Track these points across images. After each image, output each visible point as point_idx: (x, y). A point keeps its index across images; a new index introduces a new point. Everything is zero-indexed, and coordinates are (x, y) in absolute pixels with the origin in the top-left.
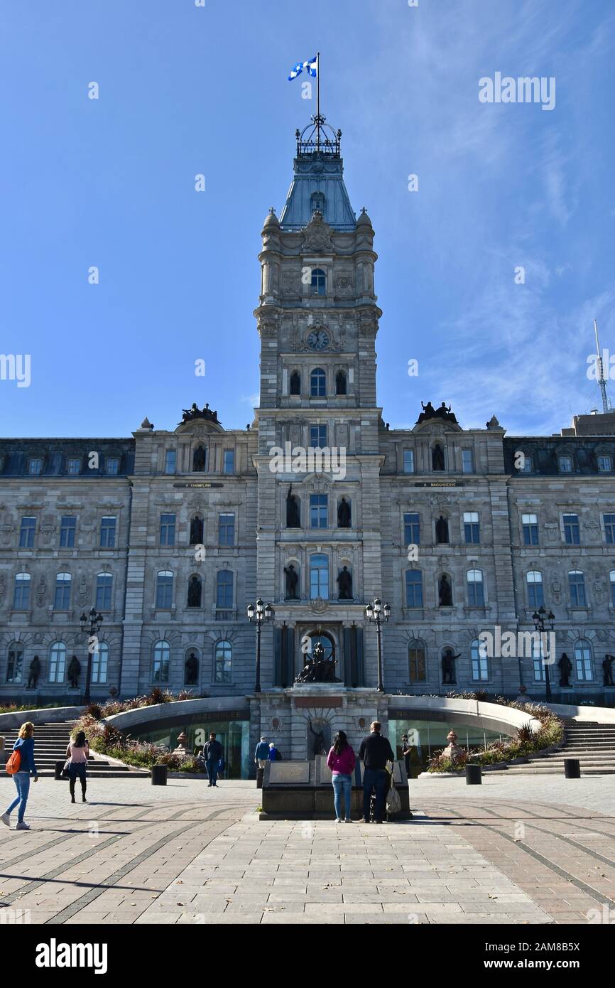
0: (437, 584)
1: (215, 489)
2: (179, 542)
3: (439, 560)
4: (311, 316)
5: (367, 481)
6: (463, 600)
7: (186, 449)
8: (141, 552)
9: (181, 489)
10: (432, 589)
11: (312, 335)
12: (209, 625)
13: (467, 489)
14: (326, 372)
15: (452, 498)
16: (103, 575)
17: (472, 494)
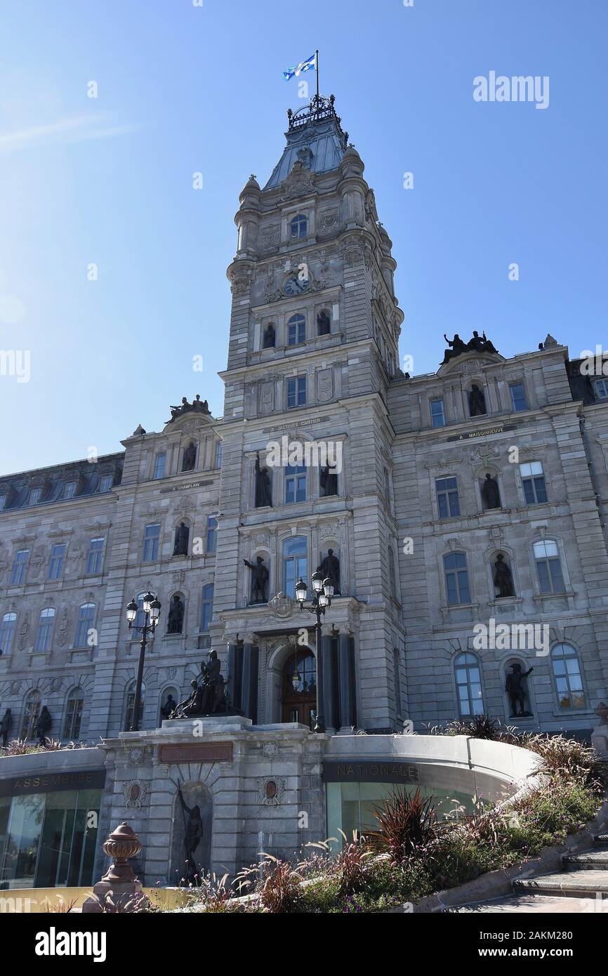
0: (489, 567)
1: (204, 488)
2: (162, 556)
3: (490, 533)
4: (288, 263)
5: (357, 432)
6: (531, 586)
7: (175, 449)
8: (121, 573)
9: (167, 494)
10: (482, 577)
11: (291, 281)
12: (190, 656)
13: (520, 432)
14: (306, 317)
15: (501, 447)
16: (86, 606)
17: (529, 438)
